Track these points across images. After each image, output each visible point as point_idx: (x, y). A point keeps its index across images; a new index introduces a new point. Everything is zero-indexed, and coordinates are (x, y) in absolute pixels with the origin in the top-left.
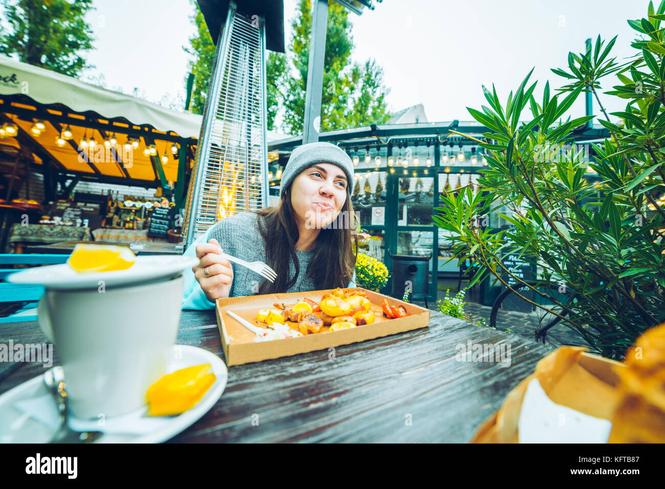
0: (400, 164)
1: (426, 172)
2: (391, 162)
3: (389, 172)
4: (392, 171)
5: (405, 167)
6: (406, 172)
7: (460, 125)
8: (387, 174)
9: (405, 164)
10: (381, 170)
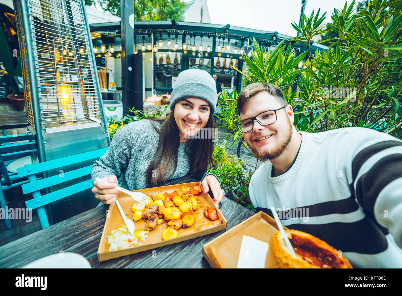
0: (191, 49)
1: (207, 55)
2: (185, 47)
3: (183, 53)
4: (185, 52)
5: (194, 51)
6: (194, 54)
7: (230, 28)
8: (182, 54)
9: (194, 49)
10: (178, 51)
